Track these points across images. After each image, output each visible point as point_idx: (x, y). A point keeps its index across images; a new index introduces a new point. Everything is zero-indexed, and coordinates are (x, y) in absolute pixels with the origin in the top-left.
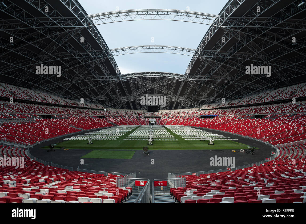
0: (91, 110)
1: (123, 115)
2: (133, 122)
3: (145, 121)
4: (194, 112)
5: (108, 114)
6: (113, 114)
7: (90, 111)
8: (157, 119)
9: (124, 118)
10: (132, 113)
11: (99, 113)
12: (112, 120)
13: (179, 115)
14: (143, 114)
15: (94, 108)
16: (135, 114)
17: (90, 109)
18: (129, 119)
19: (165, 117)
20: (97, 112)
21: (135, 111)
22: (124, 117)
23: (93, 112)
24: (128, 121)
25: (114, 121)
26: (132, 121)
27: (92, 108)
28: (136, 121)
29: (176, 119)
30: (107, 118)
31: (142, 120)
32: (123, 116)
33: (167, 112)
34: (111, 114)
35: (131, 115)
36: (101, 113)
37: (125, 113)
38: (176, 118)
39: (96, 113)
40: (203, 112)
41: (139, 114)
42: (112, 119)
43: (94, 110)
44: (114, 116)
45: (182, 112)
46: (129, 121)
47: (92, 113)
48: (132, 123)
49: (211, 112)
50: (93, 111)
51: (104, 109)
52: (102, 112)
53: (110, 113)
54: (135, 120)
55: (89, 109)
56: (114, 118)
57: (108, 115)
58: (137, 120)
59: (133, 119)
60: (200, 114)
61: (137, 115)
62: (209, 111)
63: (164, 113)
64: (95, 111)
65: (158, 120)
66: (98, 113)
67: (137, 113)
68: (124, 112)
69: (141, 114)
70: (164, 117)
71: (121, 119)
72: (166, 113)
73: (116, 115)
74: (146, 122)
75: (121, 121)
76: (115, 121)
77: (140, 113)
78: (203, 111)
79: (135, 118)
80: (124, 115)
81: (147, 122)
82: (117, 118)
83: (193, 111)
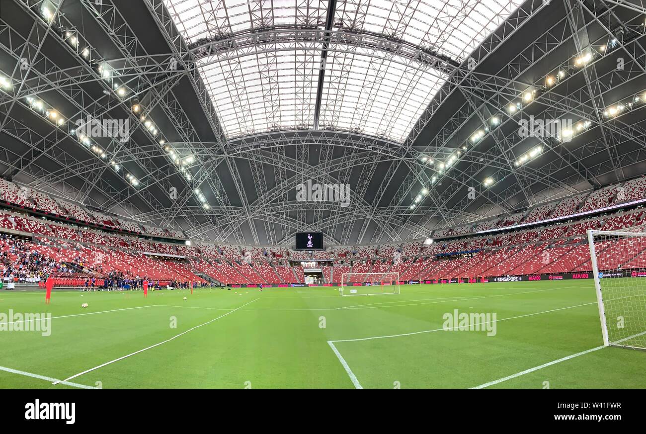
0: (154, 241)
1: (234, 256)
2: (262, 275)
3: (293, 273)
4: (417, 249)
5: (194, 253)
6: (208, 253)
7: (149, 243)
8: (323, 268)
9: (237, 266)
10: (257, 252)
11: (172, 250)
12: (205, 267)
13: (378, 257)
14: (284, 255)
15: (159, 236)
16: (266, 255)
17: (150, 237)
18: (250, 268)
19: (342, 262)
20: (166, 247)
21: (265, 248)
22: (238, 262)
23: (157, 246)
24: (249, 272)
25: (210, 272)
26: (259, 272)
27: (156, 236)
28: (268, 273)
29: (375, 266)
30: (192, 263)
31: (285, 270)
32: (233, 261)
33: (346, 251)
34: (203, 254)
35: (256, 259)
36: (177, 250)
37: (239, 253)
38: (373, 265)
39: (166, 250)
40: (438, 247)
41: (274, 255)
42: (206, 265)
43: (161, 242)
44: (209, 260)
45: (384, 250)
46: (252, 274)
47: (155, 248)
48: (259, 277)
49: (458, 244)
50: (157, 244)
51: (185, 239)
52: (180, 248)
53: (200, 252)
54: (266, 271)
55: (147, 238)
56: (210, 263)
57: (196, 255)
58: (271, 270)
59: (262, 268)
60: (433, 250)
61: (270, 259)
62: (452, 243)
63: (337, 253)
64: (163, 244)
65: (326, 269)
66: (170, 248)
67: (270, 253)
68: (236, 251)
69: (281, 256)
70: (339, 262)
71: (228, 268)
72: (343, 253)
73: (216, 257)
74: (296, 276)
75: (230, 271)
76: (212, 272)
77: (279, 254)
78: (439, 244)
79: (265, 265)
80: (236, 257)
81: (298, 277)
82: (219, 265)
83: (412, 245)
